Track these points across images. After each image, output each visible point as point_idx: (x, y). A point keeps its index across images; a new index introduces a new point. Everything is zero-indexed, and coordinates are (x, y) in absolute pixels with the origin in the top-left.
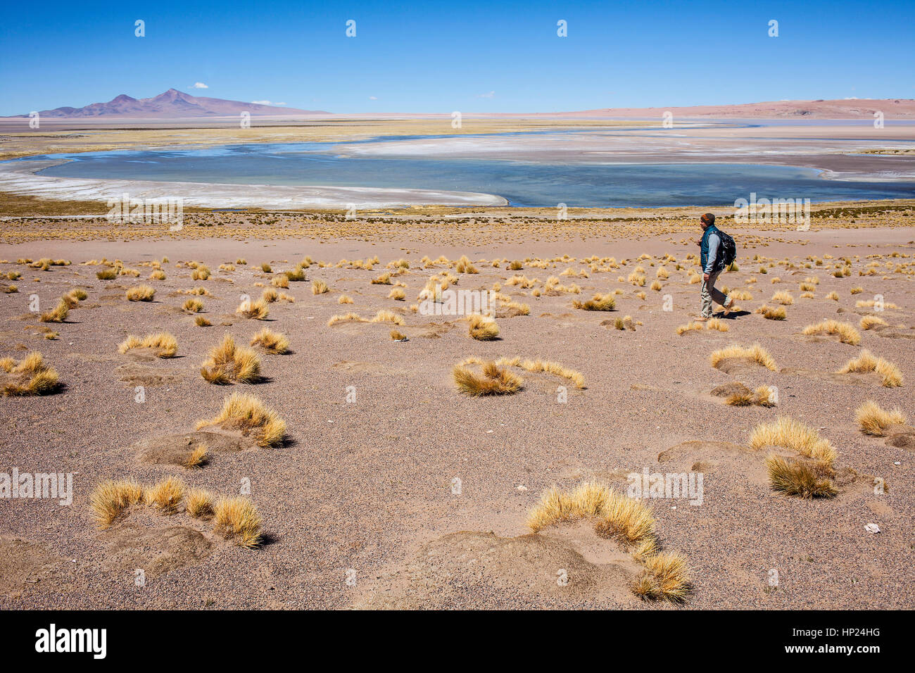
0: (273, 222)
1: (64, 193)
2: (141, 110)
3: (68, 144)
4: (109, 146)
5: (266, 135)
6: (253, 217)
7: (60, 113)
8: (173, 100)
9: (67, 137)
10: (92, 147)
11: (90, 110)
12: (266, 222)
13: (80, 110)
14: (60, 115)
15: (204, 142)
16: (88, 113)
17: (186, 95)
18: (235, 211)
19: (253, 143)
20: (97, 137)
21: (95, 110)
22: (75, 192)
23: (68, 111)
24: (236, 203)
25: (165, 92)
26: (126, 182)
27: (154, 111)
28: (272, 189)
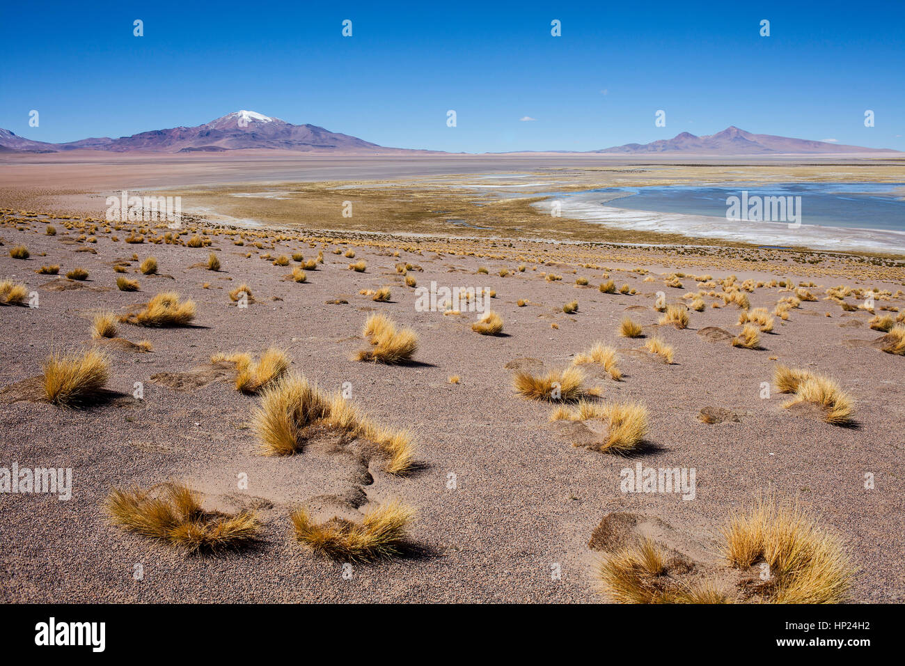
0: (817, 262)
1: (626, 223)
2: (701, 147)
3: (633, 178)
4: (668, 181)
5: (823, 174)
6: (798, 255)
7: (628, 149)
8: (732, 137)
9: (632, 171)
10: (654, 181)
11: (654, 147)
12: (809, 261)
13: (646, 147)
14: (628, 151)
15: (759, 180)
16: (652, 149)
17: (746, 133)
18: (780, 249)
19: (809, 182)
20: (659, 172)
21: (659, 146)
22: (635, 222)
23: (635, 147)
24: (781, 241)
25: (724, 130)
26: (682, 216)
27: (713, 148)
28: (821, 230)
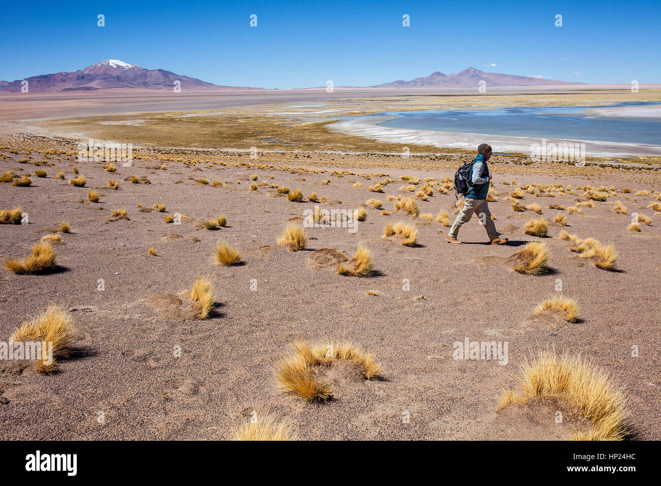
0: (530, 164)
1: (394, 138)
2: (448, 82)
3: (400, 105)
4: (425, 107)
5: (534, 101)
6: (516, 159)
7: (396, 84)
8: (471, 75)
9: (399, 101)
10: (414, 108)
11: (415, 83)
12: (524, 163)
13: (409, 82)
14: (396, 86)
15: (489, 105)
16: (412, 84)
17: (480, 71)
18: (504, 155)
19: (524, 106)
20: (419, 101)
21: (418, 82)
22: (401, 137)
23: (401, 83)
24: (505, 149)
25: (465, 69)
26: (434, 132)
27: (457, 83)
28: (532, 140)
